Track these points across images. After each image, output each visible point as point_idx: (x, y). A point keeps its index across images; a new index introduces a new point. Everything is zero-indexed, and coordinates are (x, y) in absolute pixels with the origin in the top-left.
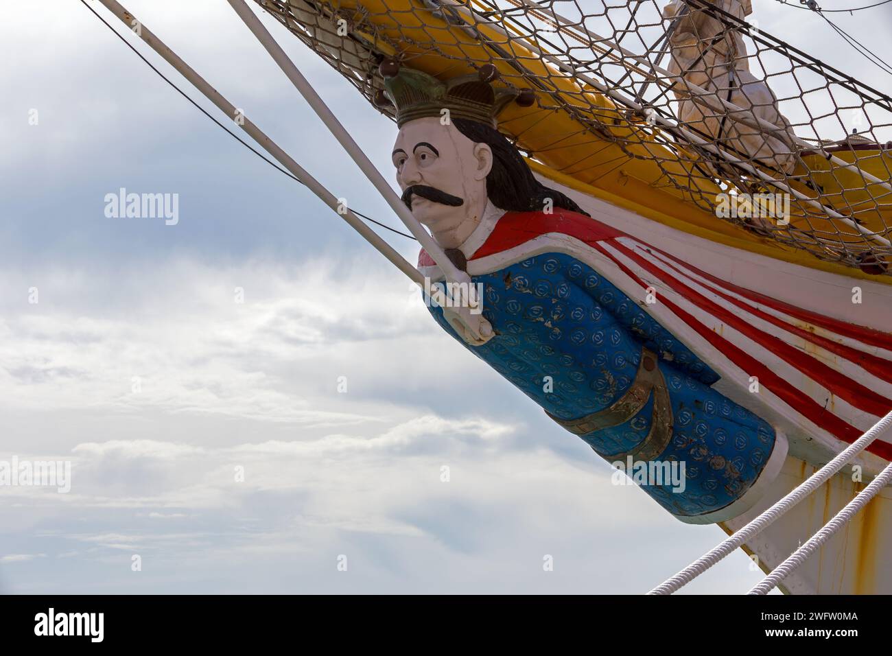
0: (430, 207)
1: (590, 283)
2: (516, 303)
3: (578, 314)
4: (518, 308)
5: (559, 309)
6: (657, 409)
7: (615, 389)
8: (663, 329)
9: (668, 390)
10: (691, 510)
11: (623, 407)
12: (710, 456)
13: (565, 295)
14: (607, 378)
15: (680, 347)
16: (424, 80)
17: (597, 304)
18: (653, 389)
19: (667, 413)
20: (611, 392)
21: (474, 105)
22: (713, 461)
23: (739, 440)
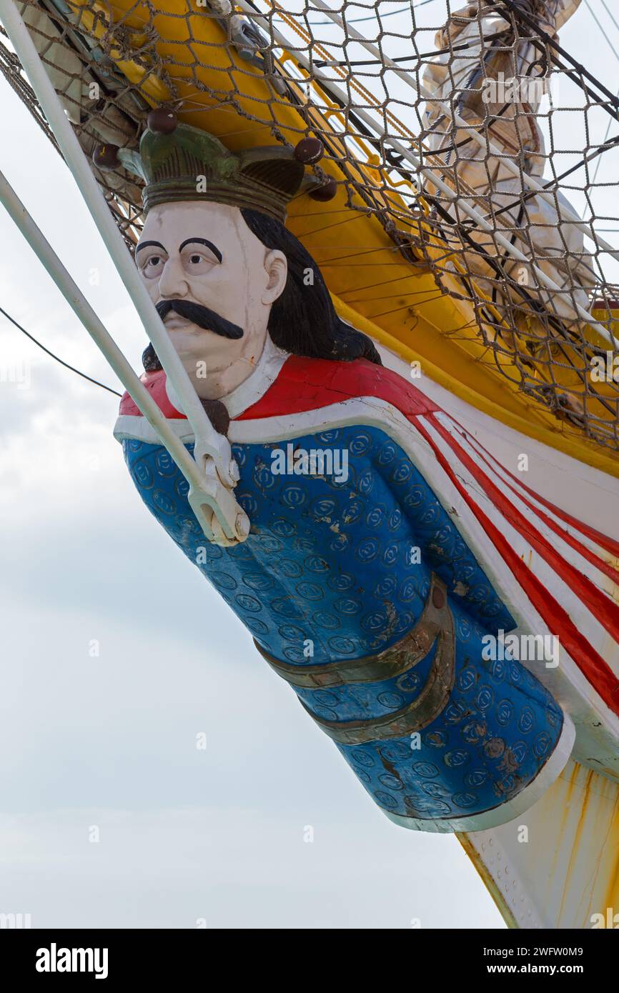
0: (196, 334)
1: (400, 475)
2: (298, 491)
3: (374, 517)
4: (300, 499)
5: (355, 506)
6: (438, 664)
7: (393, 630)
8: (468, 551)
9: (455, 638)
10: (429, 811)
11: (396, 657)
12: (487, 738)
13: (367, 488)
14: (388, 613)
15: (481, 579)
16: (212, 145)
17: (398, 505)
18: (439, 635)
19: (449, 671)
20: (386, 634)
21: (269, 192)
22: (490, 745)
23: (525, 718)
